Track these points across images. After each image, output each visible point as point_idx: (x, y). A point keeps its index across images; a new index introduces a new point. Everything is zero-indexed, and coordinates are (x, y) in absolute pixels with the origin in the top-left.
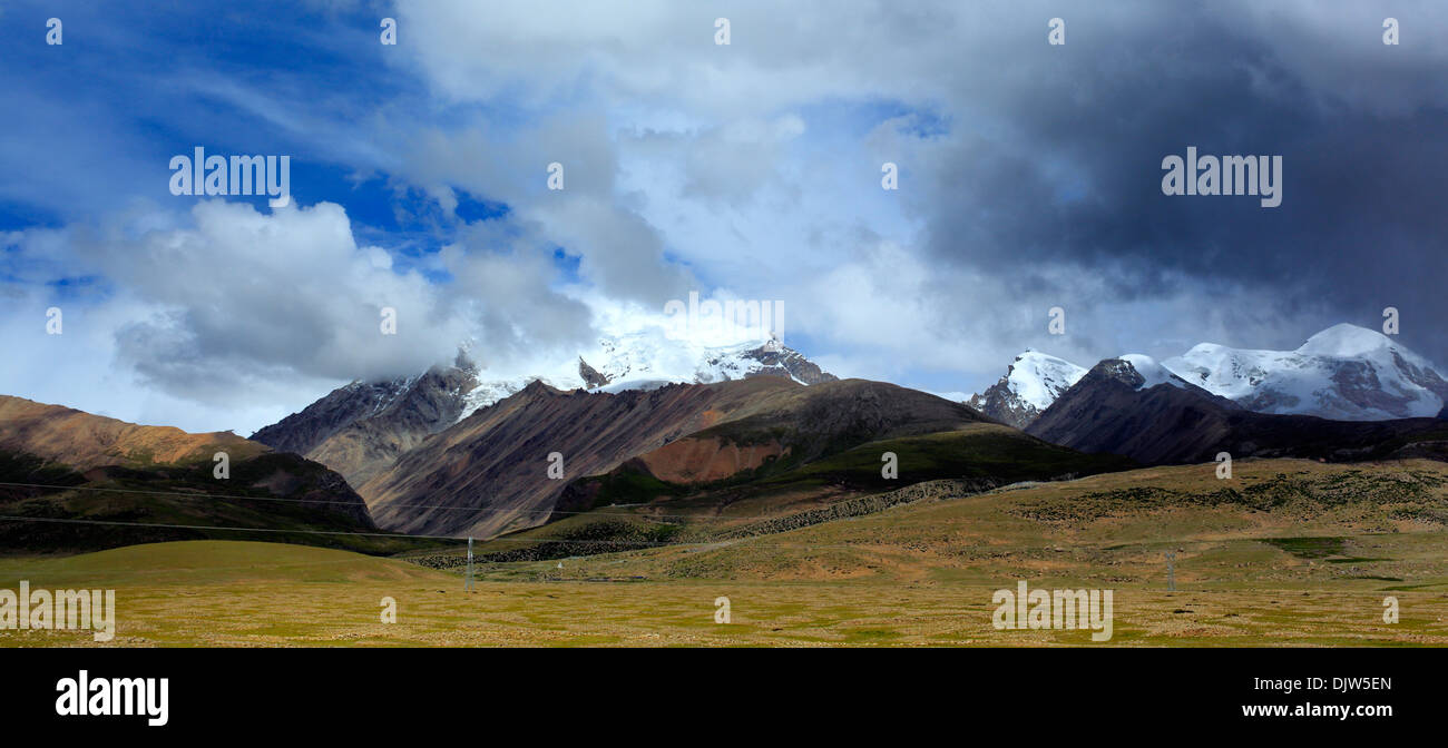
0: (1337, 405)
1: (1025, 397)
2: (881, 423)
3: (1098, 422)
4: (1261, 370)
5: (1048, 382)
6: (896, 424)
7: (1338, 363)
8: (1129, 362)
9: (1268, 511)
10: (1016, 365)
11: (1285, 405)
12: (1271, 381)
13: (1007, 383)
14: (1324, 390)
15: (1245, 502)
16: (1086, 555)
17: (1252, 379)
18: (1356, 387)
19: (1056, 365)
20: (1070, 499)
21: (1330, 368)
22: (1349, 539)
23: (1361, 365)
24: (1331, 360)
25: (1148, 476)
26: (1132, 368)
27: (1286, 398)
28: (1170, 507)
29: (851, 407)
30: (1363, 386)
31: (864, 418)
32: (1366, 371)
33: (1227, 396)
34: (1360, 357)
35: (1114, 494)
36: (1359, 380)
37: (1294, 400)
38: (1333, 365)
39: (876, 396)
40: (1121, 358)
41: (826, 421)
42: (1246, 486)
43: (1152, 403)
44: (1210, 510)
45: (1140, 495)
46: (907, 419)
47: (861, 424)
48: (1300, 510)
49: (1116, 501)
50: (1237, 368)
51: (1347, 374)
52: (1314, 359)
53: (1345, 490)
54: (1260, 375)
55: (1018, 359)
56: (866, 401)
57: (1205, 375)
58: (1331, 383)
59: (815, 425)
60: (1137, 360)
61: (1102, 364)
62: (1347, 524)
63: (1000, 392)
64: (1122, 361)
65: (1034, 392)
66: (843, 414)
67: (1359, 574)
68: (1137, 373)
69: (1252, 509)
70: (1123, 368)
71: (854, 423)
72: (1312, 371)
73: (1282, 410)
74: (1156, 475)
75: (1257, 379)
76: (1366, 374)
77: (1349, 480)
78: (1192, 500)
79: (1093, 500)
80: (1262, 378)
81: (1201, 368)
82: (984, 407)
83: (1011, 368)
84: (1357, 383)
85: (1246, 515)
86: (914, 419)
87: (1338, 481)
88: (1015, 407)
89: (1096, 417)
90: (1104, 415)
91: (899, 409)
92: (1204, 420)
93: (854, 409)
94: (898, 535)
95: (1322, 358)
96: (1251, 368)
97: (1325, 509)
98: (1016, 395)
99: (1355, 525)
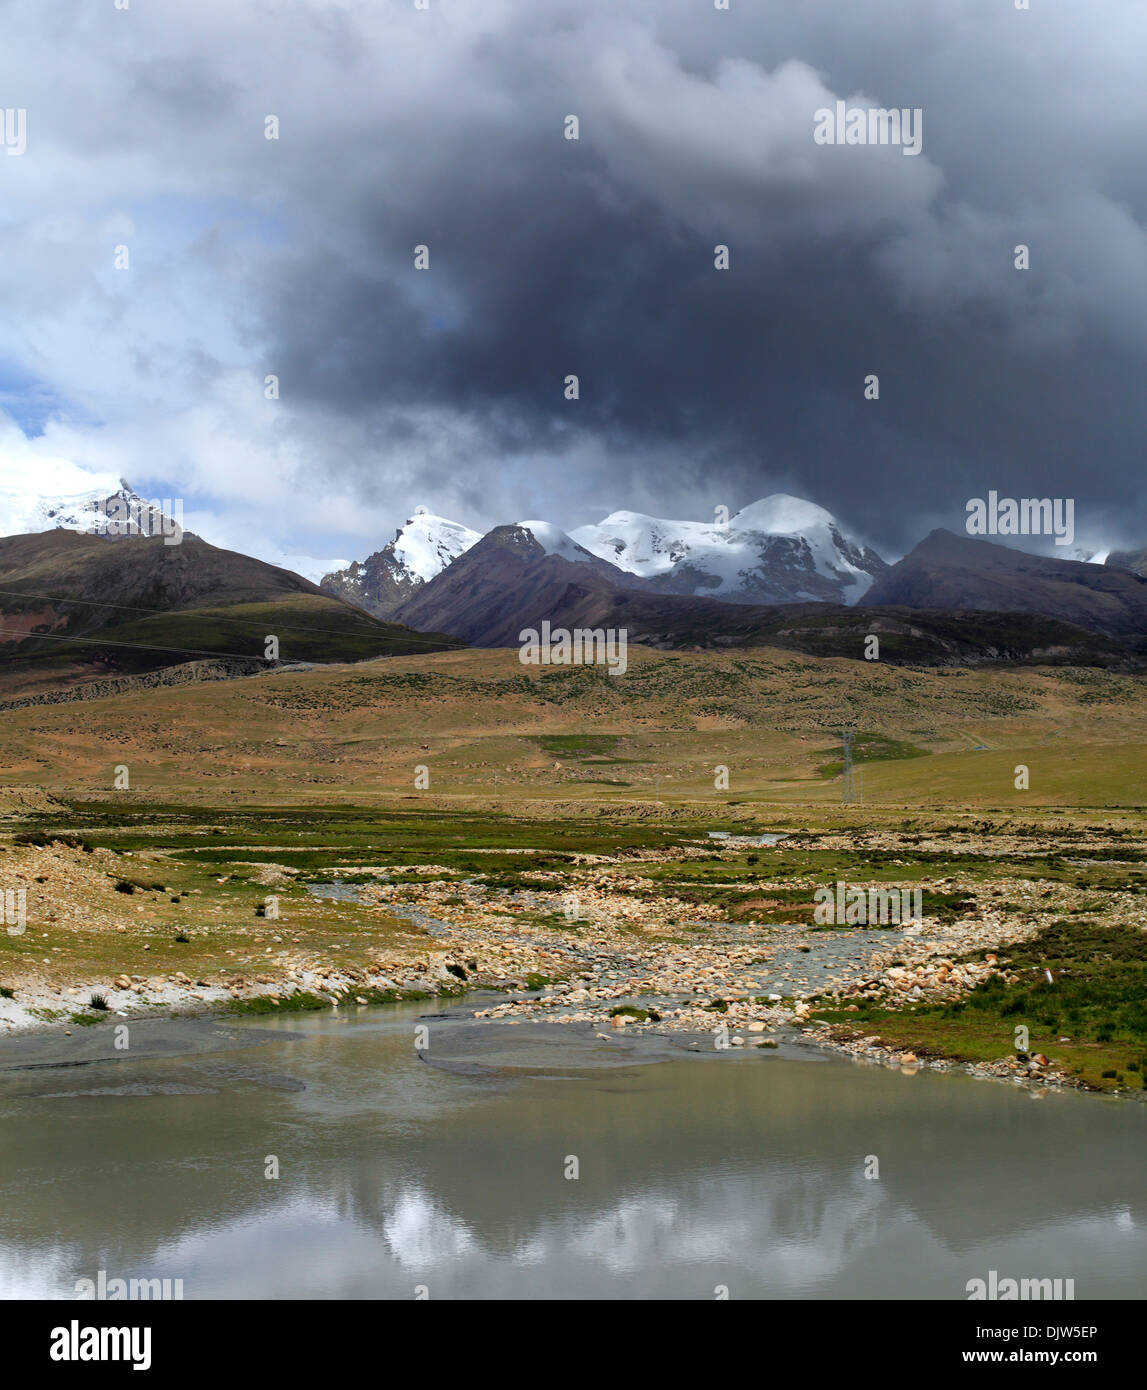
0: (763, 586)
1: (412, 568)
2: (183, 591)
3: (475, 599)
4: (684, 544)
5: (442, 551)
6: (202, 591)
7: (770, 539)
8: (528, 530)
9: (560, 704)
10: (406, 529)
11: (706, 585)
12: (694, 557)
13: (394, 550)
14: (750, 570)
15: (537, 692)
16: (311, 751)
17: (673, 555)
18: (788, 567)
19: (453, 531)
20: (330, 684)
21: (762, 544)
22: (628, 736)
23: (795, 541)
24: (763, 536)
25: (452, 660)
26: (530, 535)
27: (708, 577)
28: (446, 696)
29: (150, 570)
30: (796, 566)
31: (164, 583)
32: (801, 550)
33: (639, 573)
34: (795, 533)
35: (385, 680)
36: (793, 559)
37: (716, 581)
38: (765, 541)
39: (184, 557)
40: (520, 524)
41: (116, 585)
42: (546, 674)
43: (537, 578)
44: (491, 702)
45: (417, 681)
46: (216, 586)
47: (159, 588)
48: (596, 703)
49: (386, 688)
50: (656, 542)
51: (777, 550)
52: (745, 534)
53: (653, 681)
54: (682, 550)
55: (409, 523)
56: (171, 563)
57: (620, 548)
58: (760, 562)
59: (104, 590)
60: (538, 528)
61: (498, 530)
62: (642, 720)
63: (384, 561)
64: (521, 528)
65: (422, 561)
66: (139, 579)
67: (590, 777)
68: (536, 543)
69: (542, 701)
70: (521, 537)
71: (151, 589)
72: (737, 548)
73: (702, 592)
74: (460, 659)
75: (678, 554)
76: (799, 553)
77: (661, 670)
78: (475, 689)
79: (359, 687)
80: (684, 554)
81: (617, 540)
82: (363, 578)
83: (400, 533)
84: (788, 563)
85: (532, 707)
86: (224, 586)
87: (650, 669)
88: (400, 578)
89: (473, 593)
90: (484, 591)
91: (209, 575)
92: (588, 598)
93: (153, 572)
94: (99, 723)
95: (754, 533)
96: (672, 541)
97: (624, 703)
98: (402, 565)
99: (650, 722)
